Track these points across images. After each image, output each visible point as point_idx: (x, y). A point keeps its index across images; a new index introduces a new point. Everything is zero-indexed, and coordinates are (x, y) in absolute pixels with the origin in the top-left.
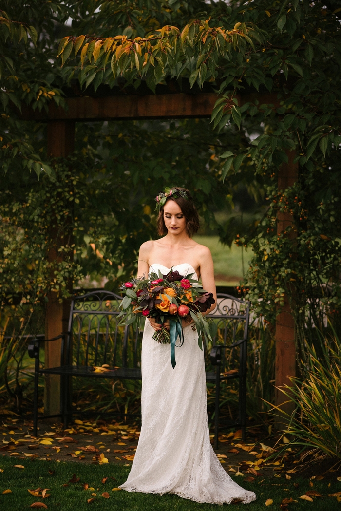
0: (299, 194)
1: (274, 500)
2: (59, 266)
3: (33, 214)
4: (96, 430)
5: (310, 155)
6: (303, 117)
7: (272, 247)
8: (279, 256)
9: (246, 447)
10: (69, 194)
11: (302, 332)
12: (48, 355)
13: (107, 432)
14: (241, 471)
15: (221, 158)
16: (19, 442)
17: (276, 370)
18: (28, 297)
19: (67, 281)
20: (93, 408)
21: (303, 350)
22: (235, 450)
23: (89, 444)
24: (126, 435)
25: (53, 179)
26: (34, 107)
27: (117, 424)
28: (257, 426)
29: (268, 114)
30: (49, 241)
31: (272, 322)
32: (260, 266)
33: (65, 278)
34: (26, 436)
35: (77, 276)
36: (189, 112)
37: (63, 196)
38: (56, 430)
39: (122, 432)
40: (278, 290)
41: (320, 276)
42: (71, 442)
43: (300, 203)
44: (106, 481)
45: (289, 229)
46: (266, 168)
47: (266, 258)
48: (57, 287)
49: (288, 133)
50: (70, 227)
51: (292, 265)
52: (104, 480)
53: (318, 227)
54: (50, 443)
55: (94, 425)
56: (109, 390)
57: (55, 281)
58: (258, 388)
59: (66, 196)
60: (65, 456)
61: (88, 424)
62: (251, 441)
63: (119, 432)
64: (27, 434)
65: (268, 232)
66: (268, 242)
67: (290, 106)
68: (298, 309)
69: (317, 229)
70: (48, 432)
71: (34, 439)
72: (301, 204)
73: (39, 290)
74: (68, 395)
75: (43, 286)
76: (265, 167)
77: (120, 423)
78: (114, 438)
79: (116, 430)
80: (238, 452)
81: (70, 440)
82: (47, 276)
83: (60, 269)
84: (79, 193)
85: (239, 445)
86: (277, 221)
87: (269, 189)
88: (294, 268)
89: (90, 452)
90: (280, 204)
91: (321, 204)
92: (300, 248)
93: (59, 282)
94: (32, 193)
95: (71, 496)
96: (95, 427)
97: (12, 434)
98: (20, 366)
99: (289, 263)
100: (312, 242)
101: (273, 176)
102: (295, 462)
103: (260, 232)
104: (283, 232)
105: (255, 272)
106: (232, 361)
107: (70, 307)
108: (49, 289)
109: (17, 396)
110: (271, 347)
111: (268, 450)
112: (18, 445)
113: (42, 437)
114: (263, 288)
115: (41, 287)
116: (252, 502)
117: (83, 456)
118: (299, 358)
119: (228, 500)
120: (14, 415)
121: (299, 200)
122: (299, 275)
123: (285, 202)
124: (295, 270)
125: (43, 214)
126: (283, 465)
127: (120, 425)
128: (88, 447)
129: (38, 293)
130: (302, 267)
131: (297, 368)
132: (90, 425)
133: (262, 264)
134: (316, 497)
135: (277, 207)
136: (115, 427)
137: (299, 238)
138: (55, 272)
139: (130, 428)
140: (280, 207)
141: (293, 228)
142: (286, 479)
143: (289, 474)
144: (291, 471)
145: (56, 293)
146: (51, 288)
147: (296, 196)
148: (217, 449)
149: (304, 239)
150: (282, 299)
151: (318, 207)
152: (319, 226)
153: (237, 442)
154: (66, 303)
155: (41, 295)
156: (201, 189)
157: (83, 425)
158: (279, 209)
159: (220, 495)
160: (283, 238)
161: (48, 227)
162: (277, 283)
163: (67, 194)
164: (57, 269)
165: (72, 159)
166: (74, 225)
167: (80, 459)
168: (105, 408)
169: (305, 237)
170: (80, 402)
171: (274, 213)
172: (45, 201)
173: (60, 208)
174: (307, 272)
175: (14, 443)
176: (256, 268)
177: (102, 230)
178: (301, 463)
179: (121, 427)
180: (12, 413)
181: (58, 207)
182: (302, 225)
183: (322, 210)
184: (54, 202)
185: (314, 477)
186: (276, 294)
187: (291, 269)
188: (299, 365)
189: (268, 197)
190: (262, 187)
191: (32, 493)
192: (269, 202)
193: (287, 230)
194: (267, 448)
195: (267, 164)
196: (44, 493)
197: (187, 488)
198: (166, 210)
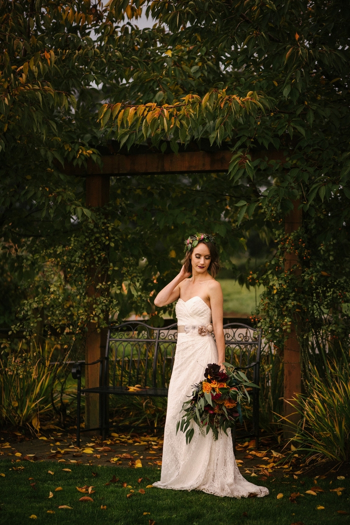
0: (303, 237)
1: (284, 494)
2: (97, 300)
3: (75, 256)
4: (130, 441)
6: (306, 170)
7: (280, 283)
8: (286, 290)
9: (259, 454)
10: (105, 238)
11: (307, 355)
12: (88, 377)
13: (140, 443)
14: (255, 473)
15: (236, 206)
16: (65, 451)
17: (284, 388)
18: (71, 327)
19: (104, 313)
20: (127, 423)
21: (307, 371)
22: (250, 457)
23: (125, 452)
24: (156, 445)
25: (92, 226)
26: (75, 164)
27: (148, 436)
28: (269, 437)
29: (277, 168)
30: (89, 279)
31: (281, 347)
32: (270, 299)
33: (103, 311)
34: (71, 447)
35: (113, 309)
36: (208, 168)
37: (100, 240)
38: (96, 441)
39: (153, 443)
40: (285, 319)
41: (322, 307)
42: (110, 451)
45: (295, 267)
46: (275, 215)
47: (275, 291)
48: (96, 319)
49: (293, 185)
50: (106, 267)
51: (297, 298)
52: (140, 480)
54: (92, 452)
55: (128, 437)
56: (141, 407)
57: (94, 313)
58: (269, 404)
59: (102, 241)
60: (105, 461)
61: (123, 436)
62: (263, 449)
63: (150, 443)
64: (71, 445)
65: (276, 269)
66: (276, 279)
67: (295, 162)
68: (303, 336)
69: (318, 267)
70: (89, 443)
71: (77, 449)
72: (305, 245)
73: (80, 321)
74: (106, 412)
75: (84, 317)
76: (274, 214)
77: (150, 436)
78: (146, 448)
79: (147, 441)
80: (252, 458)
81: (108, 449)
82: (87, 309)
83: (98, 303)
84: (114, 238)
85: (253, 452)
86: (284, 260)
87: (277, 232)
88: (299, 301)
89: (126, 459)
90: (286, 245)
91: (322, 246)
92: (304, 284)
93: (97, 314)
94: (74, 237)
95: (112, 492)
96: (129, 439)
97: (58, 445)
98: (64, 387)
99: (295, 296)
100: (314, 278)
101: (281, 221)
102: (301, 465)
103: (269, 270)
104: (289, 270)
105: (265, 304)
107: (107, 336)
108: (89, 320)
109: (61, 414)
110: (280, 369)
111: (278, 456)
112: (64, 454)
113: (84, 447)
114: (273, 318)
115: (82, 319)
117: (120, 462)
118: (304, 378)
119: (246, 494)
120: (59, 429)
121: (303, 242)
122: (304, 306)
123: (291, 244)
124: (300, 302)
125: (83, 256)
126: (291, 467)
128: (124, 454)
129: (79, 324)
130: (306, 299)
131: (302, 386)
132: (125, 437)
133: (272, 297)
134: (320, 492)
135: (284, 248)
136: (147, 439)
137: (303, 275)
138: (94, 306)
139: (160, 439)
140: (287, 248)
141: (298, 266)
142: (294, 479)
143: (296, 475)
144: (298, 472)
145: (94, 324)
146: (90, 320)
147: (300, 239)
150: (289, 326)
151: (320, 248)
152: (320, 264)
153: (251, 450)
154: (104, 333)
155: (82, 325)
157: (119, 437)
158: (286, 251)
159: (238, 491)
160: (290, 274)
161: (88, 267)
162: (285, 313)
163: (103, 239)
164: (96, 303)
165: (107, 208)
166: (110, 265)
167: (118, 464)
168: (137, 423)
169: (308, 274)
170: (115, 419)
171: (282, 254)
172: (85, 245)
173: (98, 251)
174: (310, 304)
175: (60, 452)
176: (267, 301)
177: (134, 269)
178: (306, 466)
179: (151, 439)
180: (57, 428)
181: (96, 249)
182: (306, 264)
183: (323, 250)
184: (92, 245)
185: (317, 477)
186: (284, 322)
187: (296, 301)
188: (304, 383)
189: (276, 240)
190: (272, 231)
191: (79, 490)
192: (278, 244)
193: (293, 268)
194: (277, 454)
195: (275, 211)
196: (90, 489)
197: (211, 486)
198: (197, 251)
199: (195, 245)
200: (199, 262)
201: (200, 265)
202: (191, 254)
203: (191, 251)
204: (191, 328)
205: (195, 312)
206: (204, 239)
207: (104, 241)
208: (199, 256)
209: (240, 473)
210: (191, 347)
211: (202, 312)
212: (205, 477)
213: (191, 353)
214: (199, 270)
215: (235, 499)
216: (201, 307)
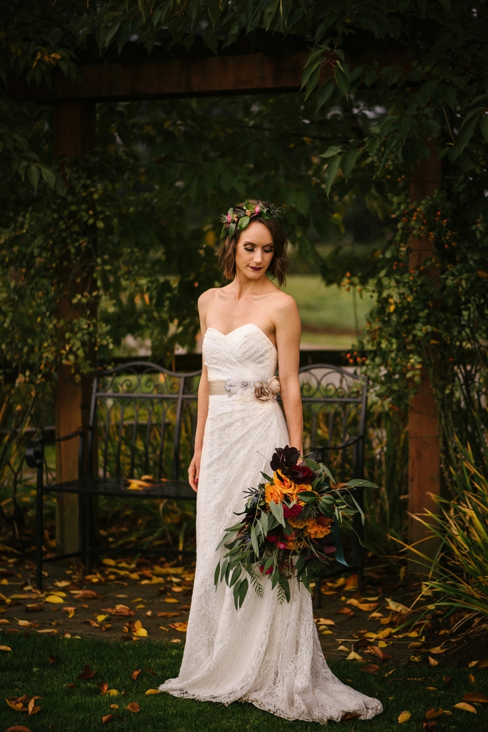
0: (443, 208)
1: (411, 713)
2: (74, 325)
3: (32, 245)
4: (135, 576)
5: (466, 144)
6: (451, 82)
7: (401, 291)
8: (412, 306)
9: (364, 605)
10: (87, 213)
11: (450, 423)
12: (60, 461)
13: (150, 579)
14: (356, 651)
15: (322, 157)
16: (12, 599)
17: (409, 482)
18: (28, 373)
19: (86, 349)
20: (133, 538)
21: (451, 452)
22: (347, 610)
23: (121, 601)
24: (179, 585)
25: (62, 192)
26: (28, 79)
27: (167, 565)
28: (382, 566)
29: (395, 81)
30: (59, 285)
31: (402, 408)
32: (384, 322)
33: (84, 344)
34: (26, 588)
35: (102, 340)
36: (269, 84)
37: (79, 217)
38: (74, 577)
39: (175, 580)
40: (411, 358)
41: (477, 336)
42: (94, 598)
43: (445, 221)
44: (138, 676)
45: (428, 263)
46: (391, 168)
47: (392, 308)
48: (72, 357)
49: (428, 111)
50: (90, 264)
51: (433, 319)
52: (136, 673)
53: (473, 258)
54: (61, 601)
55: (133, 566)
56: (155, 512)
57: (67, 348)
58: (382, 507)
59: (82, 218)
60: (81, 623)
61: (123, 565)
62: (372, 592)
63: (169, 579)
64: (26, 585)
65: (395, 267)
66: (395, 284)
67: (427, 69)
68: (444, 388)
69: (471, 263)
70: (60, 581)
71: (38, 594)
72: (447, 223)
73: (44, 362)
74: (90, 519)
75: (50, 356)
76: (389, 166)
77: (171, 564)
78: (161, 591)
79: (165, 576)
80: (352, 613)
81: (92, 595)
82: (56, 340)
83: (76, 329)
84: (102, 212)
85: (354, 602)
86: (409, 251)
87: (395, 200)
88: (436, 324)
89: (121, 617)
90: (413, 223)
91: (479, 223)
92: (445, 293)
93: (74, 349)
94: (31, 212)
95: (77, 708)
96: (133, 571)
97: (5, 585)
98: (18, 477)
99: (428, 316)
100: (464, 283)
101: (403, 180)
102: (442, 632)
103: (382, 268)
104: (418, 268)
105: (375, 331)
106: (342, 466)
107: (91, 388)
108: (59, 360)
109: (15, 524)
110: (401, 445)
111: (398, 610)
112: (10, 605)
113: (49, 590)
114: (388, 355)
115: (47, 358)
116: (377, 717)
117: (109, 626)
118: (446, 463)
119: (336, 714)
120: (12, 552)
121: (443, 217)
122: (445, 334)
123: (421, 221)
124: (437, 327)
125: (49, 246)
126: (424, 637)
127: (172, 567)
128: (119, 607)
129: (42, 367)
130: (448, 321)
131: (443, 480)
132: (126, 568)
133: (386, 319)
134: (482, 703)
135: (408, 228)
136: (164, 571)
137: (443, 276)
138: (67, 335)
139: (187, 571)
140: (414, 228)
141: (433, 261)
142: (431, 667)
143: (434, 656)
144: (437, 650)
145: (69, 367)
146: (61, 360)
147: (438, 211)
148: (320, 607)
149: (451, 278)
150: (418, 372)
151: (474, 227)
152: (475, 258)
153: (350, 595)
154: (87, 381)
155: (47, 370)
156: (294, 206)
157: (116, 567)
158: (411, 233)
159: (322, 706)
160: (419, 276)
161: (57, 265)
162: (410, 347)
163: (84, 214)
164: (72, 331)
165: (91, 160)
166: (96, 262)
167: (104, 629)
168: (151, 538)
169: (453, 275)
170: (113, 530)
171: (405, 238)
172: (49, 225)
173: (74, 236)
174: (457, 329)
175: (4, 601)
176: (376, 325)
177: (139, 268)
178: (452, 635)
179: (172, 571)
180: (9, 549)
181: (72, 234)
182: (448, 256)
183: (480, 232)
184: (64, 226)
185: (474, 663)
186: (409, 365)
187: (431, 325)
188: (446, 474)
189: (394, 213)
190: (385, 198)
191: (12, 705)
192: (397, 220)
193: (424, 264)
194: (397, 606)
195: (393, 161)
196: (31, 705)
197: (270, 694)
198: (246, 237)
199: (243, 226)
200: (252, 259)
201: (254, 265)
202: (237, 243)
203: (236, 237)
204: (239, 385)
205: (248, 354)
206: (260, 213)
207: (85, 219)
208: (251, 247)
209: (326, 666)
210: (239, 424)
211: (262, 355)
212: (259, 675)
213: (239, 435)
214: (251, 274)
215: (315, 725)
216: (259, 346)
